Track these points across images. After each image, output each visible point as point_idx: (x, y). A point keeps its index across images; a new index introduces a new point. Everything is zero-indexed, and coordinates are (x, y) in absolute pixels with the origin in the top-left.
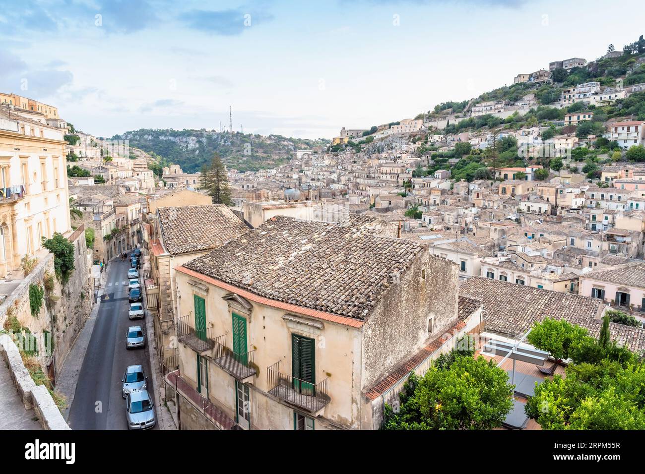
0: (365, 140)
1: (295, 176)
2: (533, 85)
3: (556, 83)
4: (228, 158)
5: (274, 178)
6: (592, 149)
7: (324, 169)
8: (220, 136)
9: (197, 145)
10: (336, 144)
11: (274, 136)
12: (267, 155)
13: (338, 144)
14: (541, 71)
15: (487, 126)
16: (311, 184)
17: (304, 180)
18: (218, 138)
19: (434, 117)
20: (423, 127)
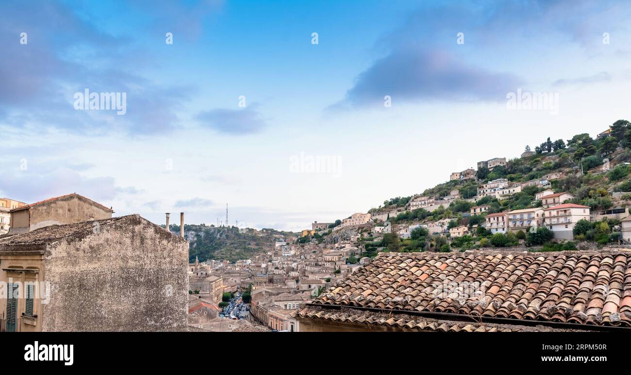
0: (327, 232)
1: (264, 265)
2: (462, 182)
3: (480, 180)
4: (222, 250)
5: (248, 268)
6: (475, 237)
7: (289, 259)
8: (217, 230)
9: (195, 239)
10: (304, 236)
11: (267, 230)
12: (258, 247)
13: (305, 236)
14: (468, 169)
15: (417, 219)
16: (275, 272)
17: (270, 269)
18: (214, 232)
19: (382, 211)
20: (371, 220)
